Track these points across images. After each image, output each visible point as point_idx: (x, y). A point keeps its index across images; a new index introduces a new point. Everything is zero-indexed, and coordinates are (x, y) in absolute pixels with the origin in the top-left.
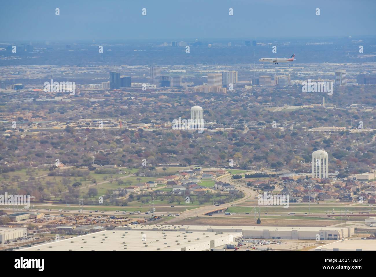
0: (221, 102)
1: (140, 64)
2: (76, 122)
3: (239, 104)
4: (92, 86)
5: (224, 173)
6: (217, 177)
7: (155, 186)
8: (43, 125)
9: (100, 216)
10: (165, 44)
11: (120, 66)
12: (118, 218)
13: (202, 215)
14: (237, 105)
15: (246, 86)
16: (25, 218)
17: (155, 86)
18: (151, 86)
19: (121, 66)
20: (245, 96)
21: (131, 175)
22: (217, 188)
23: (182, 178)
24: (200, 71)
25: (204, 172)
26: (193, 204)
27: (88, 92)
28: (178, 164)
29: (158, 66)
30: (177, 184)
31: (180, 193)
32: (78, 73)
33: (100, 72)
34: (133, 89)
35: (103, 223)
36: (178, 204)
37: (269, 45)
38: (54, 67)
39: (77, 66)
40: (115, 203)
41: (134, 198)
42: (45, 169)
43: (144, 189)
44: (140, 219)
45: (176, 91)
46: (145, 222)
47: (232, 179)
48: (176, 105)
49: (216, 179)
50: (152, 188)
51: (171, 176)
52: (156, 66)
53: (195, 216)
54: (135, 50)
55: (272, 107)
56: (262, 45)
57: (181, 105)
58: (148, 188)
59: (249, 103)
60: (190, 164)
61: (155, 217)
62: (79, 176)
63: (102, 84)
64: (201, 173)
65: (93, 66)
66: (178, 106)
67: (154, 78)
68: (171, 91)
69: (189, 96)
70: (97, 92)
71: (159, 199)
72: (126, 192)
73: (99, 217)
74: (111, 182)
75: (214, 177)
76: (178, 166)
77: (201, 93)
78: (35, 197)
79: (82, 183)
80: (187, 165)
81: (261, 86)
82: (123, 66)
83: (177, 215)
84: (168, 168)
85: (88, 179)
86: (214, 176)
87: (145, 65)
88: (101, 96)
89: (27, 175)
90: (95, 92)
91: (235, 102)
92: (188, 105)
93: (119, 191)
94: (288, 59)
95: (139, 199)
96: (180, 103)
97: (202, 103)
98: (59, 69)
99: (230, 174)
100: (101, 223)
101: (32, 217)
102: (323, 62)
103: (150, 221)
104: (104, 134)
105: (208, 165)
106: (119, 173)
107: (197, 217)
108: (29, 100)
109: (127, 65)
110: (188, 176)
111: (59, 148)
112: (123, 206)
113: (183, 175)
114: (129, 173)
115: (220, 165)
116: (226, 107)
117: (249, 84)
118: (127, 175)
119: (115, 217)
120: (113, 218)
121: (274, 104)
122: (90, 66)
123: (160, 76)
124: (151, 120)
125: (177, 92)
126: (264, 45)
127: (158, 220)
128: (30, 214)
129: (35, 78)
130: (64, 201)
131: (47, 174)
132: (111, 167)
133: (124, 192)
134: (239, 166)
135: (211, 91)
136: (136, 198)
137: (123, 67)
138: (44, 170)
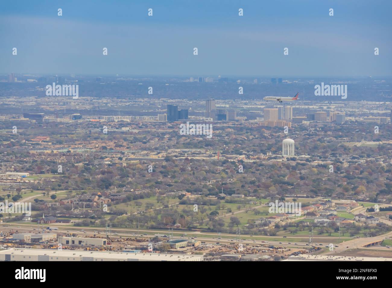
0: (295, 136)
1: (180, 98)
2: (167, 152)
3: (315, 139)
4: (147, 118)
5: (356, 205)
6: (351, 209)
7: (293, 217)
8: (136, 154)
9: (258, 245)
10: (192, 80)
11: (159, 99)
12: (277, 248)
13: (362, 246)
14: (313, 139)
15: (303, 121)
16: (183, 246)
17: (212, 119)
18: (208, 119)
19: (161, 100)
20: (314, 130)
21: (262, 205)
22: (359, 221)
23: (316, 209)
24: (244, 106)
25: (335, 204)
26: (343, 235)
27: (150, 123)
28: (305, 196)
29: (214, 100)
30: (316, 216)
31: (325, 225)
32: (122, 105)
33: (144, 104)
34: (194, 121)
35: (264, 252)
36: (329, 235)
37: (295, 82)
38: (94, 99)
39: (117, 99)
40: (263, 232)
41: (280, 228)
42: (174, 197)
43: (284, 219)
44: (301, 250)
45: (237, 125)
46: (307, 252)
47: (367, 211)
48: (251, 137)
49: (351, 211)
50: (291, 218)
51: (306, 207)
52: (211, 99)
53: (355, 247)
54: (166, 85)
55: (350, 142)
56: (288, 83)
57: (256, 138)
58: (287, 219)
59: (324, 138)
60: (316, 196)
61: (315, 248)
62: (211, 205)
63: (158, 116)
64: (333, 205)
65: (133, 99)
66: (253, 139)
67: (210, 111)
68: (232, 124)
69: (255, 129)
70: (159, 124)
71: (307, 230)
72: (270, 222)
73: (258, 247)
74: (247, 212)
75: (349, 210)
76: (306, 197)
77: (267, 127)
78: (180, 225)
79: (219, 211)
80: (314, 196)
81: (318, 121)
82: (163, 99)
83: (336, 246)
84: (298, 199)
85: (222, 208)
86: (348, 208)
87: (184, 99)
88: (165, 128)
89: (158, 202)
90: (157, 123)
91: (309, 136)
92: (263, 138)
93: (261, 221)
94: (292, 98)
95: (285, 229)
96: (255, 136)
97: (276, 137)
98: (100, 101)
99: (362, 207)
100: (263, 252)
101: (189, 245)
102: (361, 101)
103: (312, 252)
104: (205, 164)
105: (336, 197)
106: (250, 203)
107: (358, 249)
108: (96, 130)
109: (166, 99)
110: (321, 207)
111: (169, 177)
112: (271, 235)
113: (317, 207)
114: (260, 203)
115: (348, 198)
116: (302, 141)
117: (305, 120)
118: (258, 205)
119: (274, 247)
120: (272, 247)
121: (350, 139)
122: (130, 99)
123: (217, 110)
124: (242, 152)
125: (239, 126)
126: (290, 83)
127: (319, 251)
128: (187, 242)
129: (83, 109)
130: (212, 229)
131: (178, 202)
132: (238, 197)
133: (268, 222)
134: (368, 199)
135: (276, 126)
136: (282, 229)
137: (164, 101)
138: (172, 198)
